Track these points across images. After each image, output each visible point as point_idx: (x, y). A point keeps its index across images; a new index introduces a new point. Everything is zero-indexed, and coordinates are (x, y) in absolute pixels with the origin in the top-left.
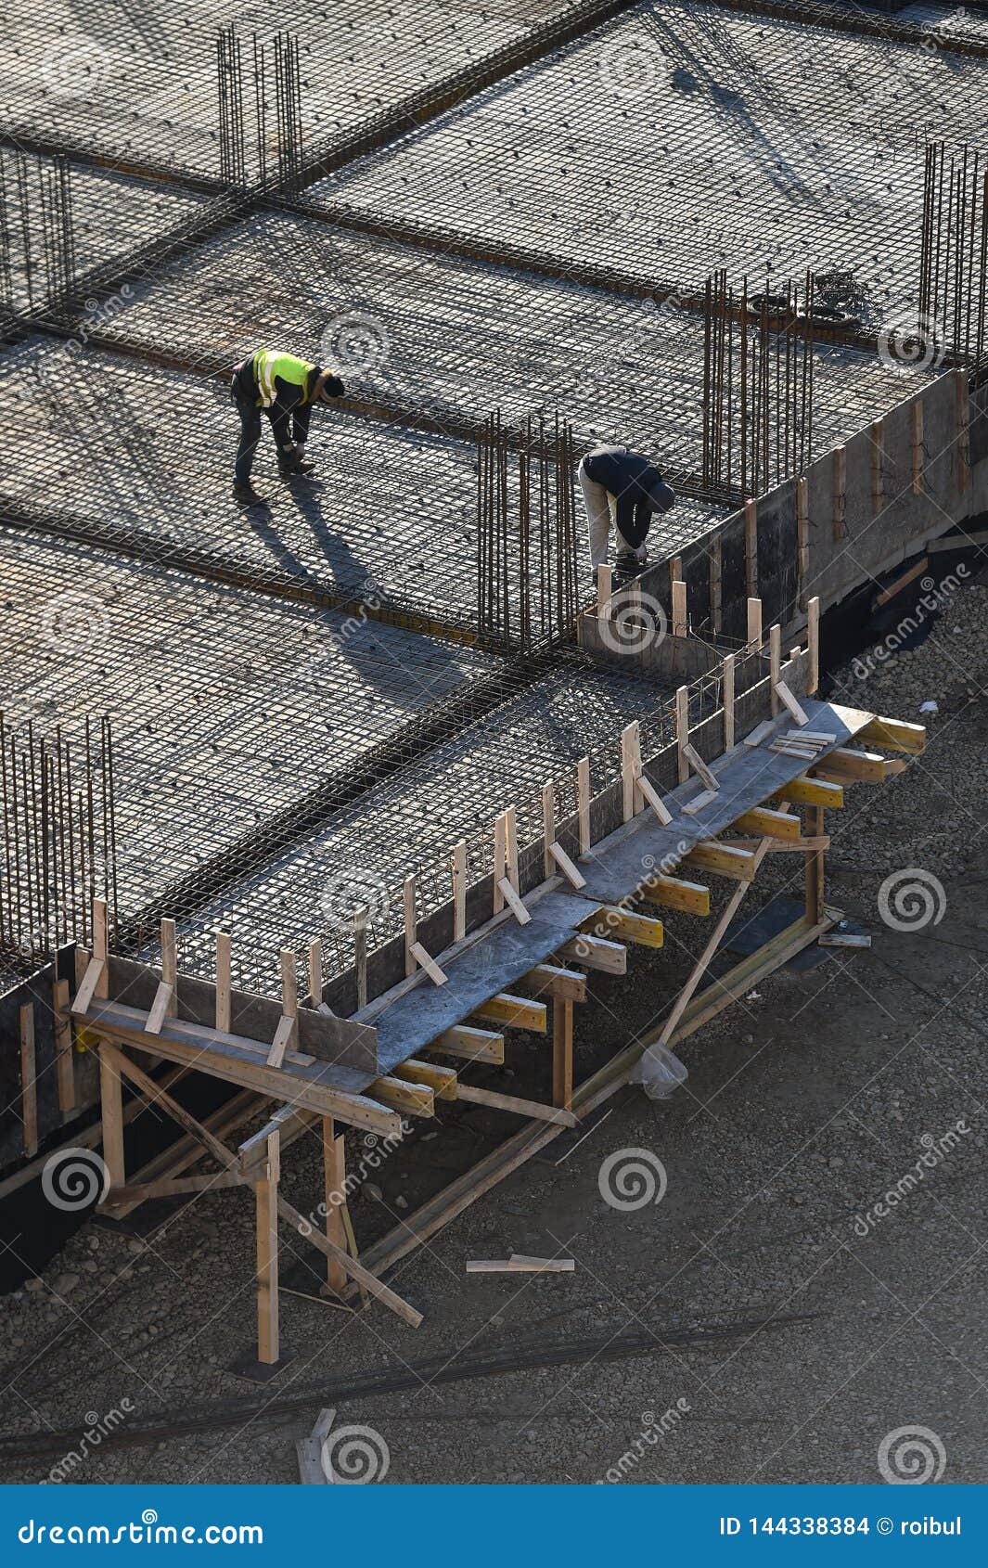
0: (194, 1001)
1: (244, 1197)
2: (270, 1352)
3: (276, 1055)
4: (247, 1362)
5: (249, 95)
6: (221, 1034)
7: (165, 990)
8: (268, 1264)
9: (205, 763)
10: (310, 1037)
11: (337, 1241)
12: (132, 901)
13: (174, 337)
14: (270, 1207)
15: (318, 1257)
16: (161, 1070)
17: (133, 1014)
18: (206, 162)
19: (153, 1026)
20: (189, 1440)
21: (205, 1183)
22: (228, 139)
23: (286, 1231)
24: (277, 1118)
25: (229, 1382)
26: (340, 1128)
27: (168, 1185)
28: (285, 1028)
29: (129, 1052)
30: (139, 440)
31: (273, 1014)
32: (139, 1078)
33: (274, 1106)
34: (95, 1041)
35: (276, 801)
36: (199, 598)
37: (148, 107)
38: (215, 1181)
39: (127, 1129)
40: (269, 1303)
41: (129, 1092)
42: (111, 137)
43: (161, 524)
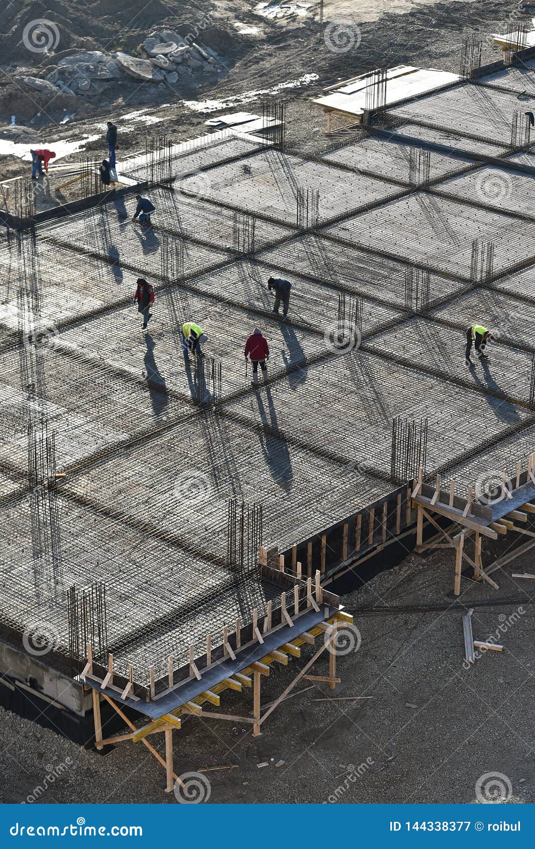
0: (444, 497)
1: (453, 550)
2: (457, 592)
3: (465, 514)
4: (451, 594)
5: (479, 257)
6: (450, 507)
7: (436, 494)
8: (459, 569)
9: (451, 434)
10: (475, 510)
11: (477, 564)
12: (429, 469)
13: (453, 319)
14: (460, 555)
15: (471, 569)
16: (434, 515)
17: (428, 499)
18: (467, 274)
19: (433, 503)
20: (435, 612)
21: (443, 546)
22: (473, 268)
23: (464, 562)
24: (464, 531)
25: (446, 599)
26: (481, 535)
27: (434, 546)
28: (468, 507)
29: (425, 509)
30: (442, 346)
31: (465, 502)
32: (428, 516)
33: (463, 527)
34: (417, 505)
35: (470, 446)
36: (455, 389)
37: (453, 259)
38: (447, 546)
39: (424, 530)
40: (458, 579)
41: (425, 520)
42: (443, 266)
43: (445, 368)
